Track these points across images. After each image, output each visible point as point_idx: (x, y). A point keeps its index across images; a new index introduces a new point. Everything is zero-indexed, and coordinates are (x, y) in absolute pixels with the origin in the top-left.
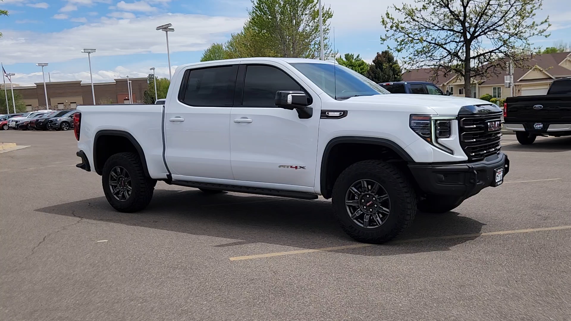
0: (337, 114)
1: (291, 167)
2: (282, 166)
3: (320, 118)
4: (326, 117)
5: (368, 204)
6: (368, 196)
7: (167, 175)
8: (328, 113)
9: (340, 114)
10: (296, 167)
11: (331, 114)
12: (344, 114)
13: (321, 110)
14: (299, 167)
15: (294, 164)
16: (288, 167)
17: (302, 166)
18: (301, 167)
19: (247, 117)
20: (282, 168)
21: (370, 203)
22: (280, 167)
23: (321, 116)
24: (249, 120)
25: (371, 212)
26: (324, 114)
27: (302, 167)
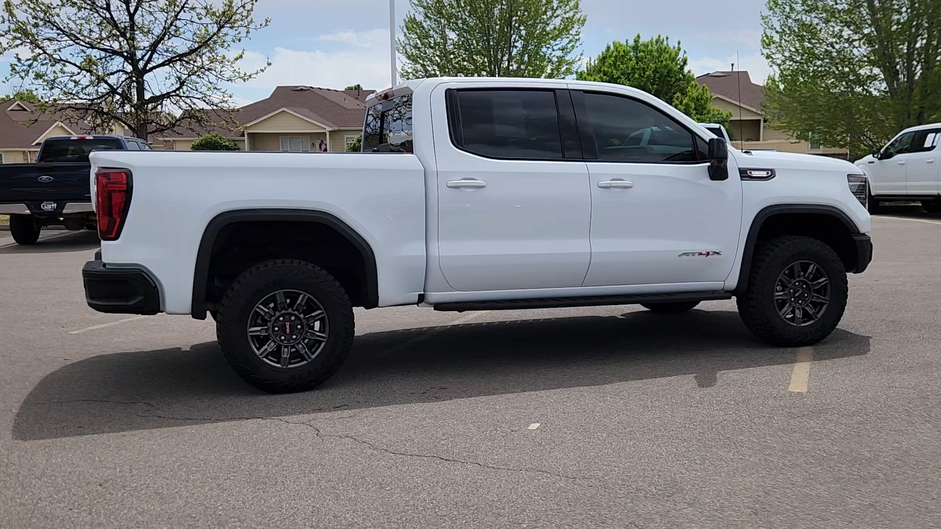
0: (764, 174)
1: (701, 254)
2: (687, 254)
3: (742, 180)
4: (748, 178)
5: (797, 295)
6: (797, 284)
7: (419, 295)
8: (750, 173)
9: (768, 173)
10: (708, 254)
11: (755, 174)
12: (771, 174)
13: (739, 169)
14: (711, 253)
15: (704, 248)
16: (693, 254)
17: (717, 251)
18: (716, 253)
19: (623, 178)
20: (684, 257)
21: (800, 292)
22: (680, 256)
23: (741, 176)
24: (627, 183)
25: (801, 304)
26: (744, 174)
27: (718, 253)
